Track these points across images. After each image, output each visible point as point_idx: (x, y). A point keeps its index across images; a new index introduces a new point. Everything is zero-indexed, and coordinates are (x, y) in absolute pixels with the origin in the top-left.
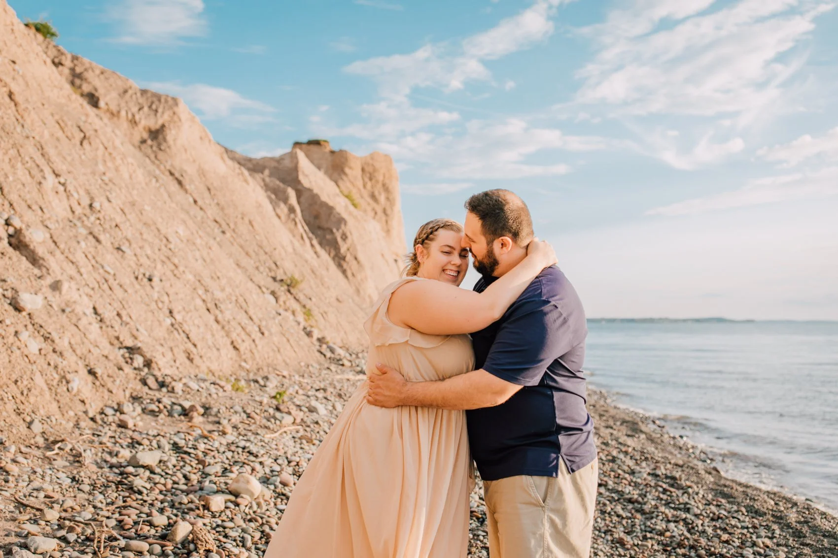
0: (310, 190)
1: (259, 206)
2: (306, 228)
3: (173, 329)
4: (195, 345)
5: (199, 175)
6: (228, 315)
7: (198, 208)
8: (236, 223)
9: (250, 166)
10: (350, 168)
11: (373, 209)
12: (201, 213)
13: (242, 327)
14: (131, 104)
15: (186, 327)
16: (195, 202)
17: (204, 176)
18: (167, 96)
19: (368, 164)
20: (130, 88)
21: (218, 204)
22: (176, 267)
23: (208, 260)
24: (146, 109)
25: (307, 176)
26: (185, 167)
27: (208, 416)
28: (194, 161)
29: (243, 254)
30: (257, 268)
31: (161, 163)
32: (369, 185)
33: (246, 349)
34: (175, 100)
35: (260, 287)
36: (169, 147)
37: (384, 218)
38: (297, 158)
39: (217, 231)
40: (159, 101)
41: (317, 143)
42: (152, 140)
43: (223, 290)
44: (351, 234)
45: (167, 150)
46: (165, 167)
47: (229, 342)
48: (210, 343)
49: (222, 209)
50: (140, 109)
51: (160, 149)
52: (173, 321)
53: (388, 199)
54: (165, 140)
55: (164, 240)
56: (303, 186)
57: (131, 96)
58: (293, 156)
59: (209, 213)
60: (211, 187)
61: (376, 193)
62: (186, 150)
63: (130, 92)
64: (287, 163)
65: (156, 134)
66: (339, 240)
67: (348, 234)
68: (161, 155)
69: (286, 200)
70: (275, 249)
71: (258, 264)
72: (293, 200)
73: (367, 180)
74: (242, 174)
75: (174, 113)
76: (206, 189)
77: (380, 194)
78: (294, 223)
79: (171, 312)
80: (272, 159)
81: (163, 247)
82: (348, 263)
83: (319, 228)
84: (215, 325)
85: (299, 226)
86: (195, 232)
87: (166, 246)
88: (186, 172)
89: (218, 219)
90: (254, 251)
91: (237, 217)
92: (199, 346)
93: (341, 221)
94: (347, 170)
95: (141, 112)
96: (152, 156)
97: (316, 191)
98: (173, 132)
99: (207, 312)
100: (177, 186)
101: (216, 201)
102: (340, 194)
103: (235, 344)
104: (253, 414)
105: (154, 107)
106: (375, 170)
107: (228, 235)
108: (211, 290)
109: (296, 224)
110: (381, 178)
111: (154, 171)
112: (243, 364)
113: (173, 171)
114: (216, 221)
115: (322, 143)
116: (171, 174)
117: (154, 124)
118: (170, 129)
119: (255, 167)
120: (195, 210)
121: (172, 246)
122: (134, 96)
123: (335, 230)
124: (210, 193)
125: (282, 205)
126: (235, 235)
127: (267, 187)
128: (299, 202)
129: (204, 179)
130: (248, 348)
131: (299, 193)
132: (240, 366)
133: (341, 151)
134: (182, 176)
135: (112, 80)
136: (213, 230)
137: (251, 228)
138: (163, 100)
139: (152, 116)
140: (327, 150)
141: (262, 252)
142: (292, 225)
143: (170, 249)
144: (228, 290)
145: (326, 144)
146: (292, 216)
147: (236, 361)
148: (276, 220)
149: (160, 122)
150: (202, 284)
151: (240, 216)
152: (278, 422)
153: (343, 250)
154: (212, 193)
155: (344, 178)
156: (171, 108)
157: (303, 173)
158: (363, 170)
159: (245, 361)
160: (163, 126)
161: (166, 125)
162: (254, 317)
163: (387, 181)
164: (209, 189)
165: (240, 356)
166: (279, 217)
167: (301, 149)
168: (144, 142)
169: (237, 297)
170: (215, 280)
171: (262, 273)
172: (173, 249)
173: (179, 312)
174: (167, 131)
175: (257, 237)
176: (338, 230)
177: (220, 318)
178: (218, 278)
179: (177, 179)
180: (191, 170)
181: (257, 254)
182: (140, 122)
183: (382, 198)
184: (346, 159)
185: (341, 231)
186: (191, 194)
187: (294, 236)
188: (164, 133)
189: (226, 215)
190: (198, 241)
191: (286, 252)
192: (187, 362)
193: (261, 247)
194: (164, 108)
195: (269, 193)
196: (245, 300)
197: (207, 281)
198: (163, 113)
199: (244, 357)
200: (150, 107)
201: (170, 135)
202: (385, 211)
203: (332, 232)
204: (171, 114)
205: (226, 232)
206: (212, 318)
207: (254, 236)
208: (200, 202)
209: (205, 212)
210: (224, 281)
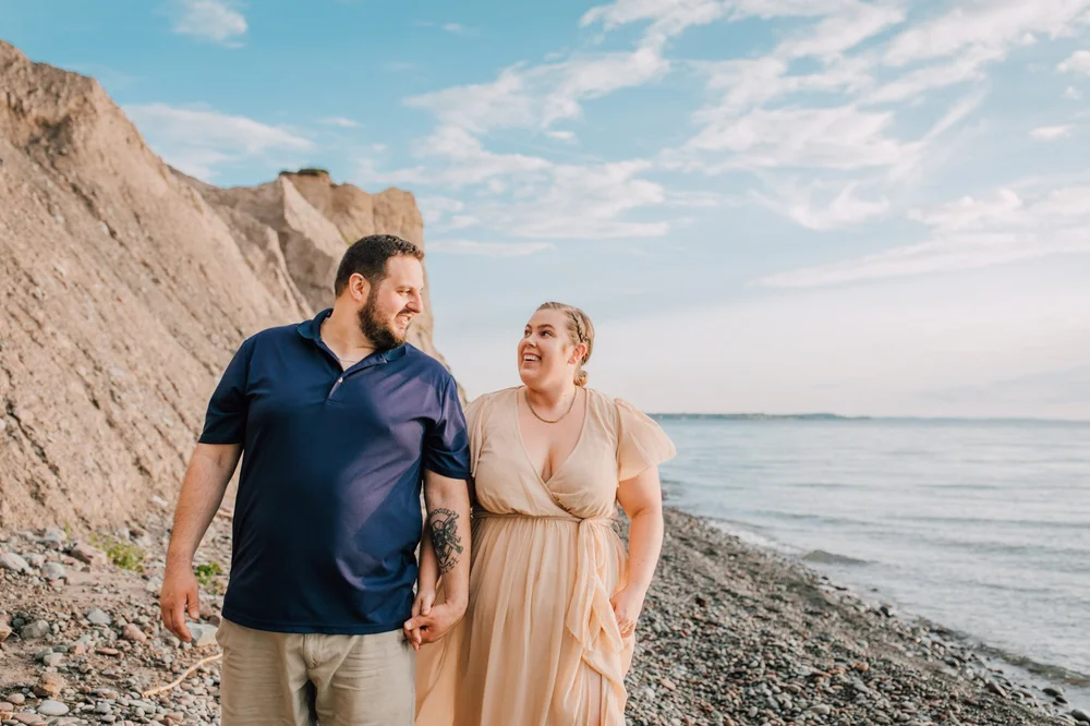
0: (300, 234)
1: (218, 245)
2: (292, 284)
3: (8, 439)
4: (55, 470)
5: (123, 195)
6: (133, 412)
7: (117, 244)
8: (177, 270)
9: (215, 197)
10: (358, 208)
12: (121, 250)
13: (160, 433)
14: (17, 84)
15: (39, 435)
16: (113, 233)
17: (131, 196)
18: (75, 74)
19: (382, 203)
20: (17, 59)
21: (150, 239)
22: (40, 325)
23: (111, 318)
24: (40, 92)
25: (295, 214)
26: (101, 181)
27: (23, 639)
28: (116, 174)
29: (187, 314)
30: (209, 337)
31: (60, 173)
33: (165, 471)
34: (87, 81)
35: (206, 366)
36: (75, 151)
38: (282, 189)
39: (144, 278)
40: (63, 80)
41: (312, 173)
42: (48, 140)
43: (133, 368)
45: (73, 154)
46: (66, 180)
47: (129, 459)
48: (90, 464)
49: (157, 246)
50: (30, 93)
51: (61, 153)
52: (14, 423)
54: (69, 140)
55: (25, 280)
56: (290, 228)
57: (18, 72)
58: (277, 187)
59: (135, 251)
60: (140, 213)
62: (102, 157)
63: (15, 65)
64: (268, 196)
65: (56, 133)
68: (60, 163)
69: (263, 246)
70: (239, 309)
71: (210, 330)
72: (275, 245)
73: (380, 224)
74: (192, 196)
75: (85, 100)
76: (132, 215)
78: (273, 275)
79: (10, 406)
80: (247, 189)
81: (20, 291)
83: (314, 286)
84: (105, 430)
85: (282, 280)
86: (93, 272)
87: (27, 291)
88: (100, 188)
89: (148, 261)
90: (206, 312)
91: (180, 260)
92: (62, 471)
94: (353, 211)
95: (32, 96)
96: (47, 164)
97: (308, 235)
98: (83, 128)
99: (92, 407)
100: (83, 207)
101: (147, 234)
102: (342, 241)
103: (143, 462)
104: (134, 630)
105: (54, 89)
106: (392, 212)
107: (164, 284)
108: (105, 368)
109: (276, 275)
110: (399, 223)
111: (46, 183)
112: (156, 499)
113: (79, 185)
114: (146, 265)
115: (321, 173)
116: (75, 189)
117: (53, 114)
118: (78, 125)
119: (221, 199)
120: (108, 245)
121: (38, 291)
122: (22, 73)
124: (139, 222)
125: (256, 250)
126: (175, 286)
127: (234, 224)
128: (284, 250)
129: (129, 201)
130: (169, 469)
131: (284, 238)
132: (150, 502)
133: (345, 185)
134: (93, 194)
136: (138, 276)
137: (202, 276)
138: (68, 79)
139: (50, 105)
140: (328, 183)
141: (217, 314)
142: (271, 280)
143: (34, 296)
144: (144, 368)
145: (324, 175)
146: (271, 265)
147: (142, 493)
148: (244, 269)
149: (62, 112)
150: (89, 357)
151: (184, 259)
152: (188, 646)
154: (142, 222)
155: (349, 220)
156: (80, 92)
157: (291, 210)
158: (375, 211)
159: (161, 494)
160: (67, 119)
161: (73, 117)
162: (187, 414)
163: (407, 227)
164: (137, 217)
165: (150, 484)
166: (252, 268)
167: (290, 179)
168: (35, 141)
169: (159, 380)
170: (120, 352)
171: (216, 345)
172: (40, 296)
173: (27, 407)
174: (74, 127)
175: (211, 290)
177: (117, 415)
178: (127, 348)
179: (85, 198)
180: (108, 186)
181: (210, 316)
182: (30, 111)
184: (353, 196)
186: (106, 222)
187: (273, 295)
188: (69, 130)
189: (162, 256)
190: (97, 287)
191: (257, 314)
192: (32, 503)
193: (217, 306)
194: (70, 92)
195: (237, 232)
196: (174, 386)
197: (103, 353)
198: (68, 99)
199: (158, 486)
200: (47, 91)
201: (78, 133)
204: (81, 102)
205: (162, 281)
206: (100, 416)
207: (207, 289)
208: (119, 235)
209: (127, 249)
210: (137, 353)
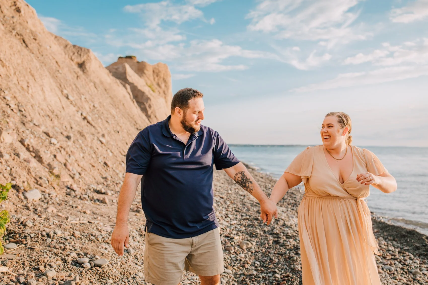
0: (133, 84)
5: (101, 83)
10: (147, 70)
11: (159, 91)
14: (70, 52)
18: (85, 48)
20: (68, 44)
24: (76, 54)
26: (95, 80)
28: (98, 77)
32: (156, 79)
34: (88, 50)
36: (88, 71)
37: (164, 95)
38: (125, 68)
40: (81, 50)
41: (130, 57)
42: (80, 68)
44: (153, 105)
50: (74, 54)
53: (166, 86)
54: (85, 68)
58: (123, 67)
60: (106, 89)
61: (160, 83)
62: (94, 73)
63: (69, 46)
65: (82, 65)
66: (148, 108)
67: (152, 105)
73: (155, 76)
75: (88, 56)
76: (104, 90)
77: (162, 83)
82: (152, 119)
93: (148, 99)
94: (145, 71)
97: (135, 84)
98: (89, 64)
102: (146, 85)
105: (79, 53)
106: (159, 72)
110: (162, 76)
115: (133, 57)
117: (80, 60)
122: (70, 48)
123: (145, 103)
129: (103, 85)
131: (130, 86)
133: (142, 62)
135: (60, 41)
138: (83, 50)
139: (79, 57)
140: (136, 61)
145: (135, 58)
149: (83, 60)
153: (149, 113)
155: (144, 75)
156: (86, 53)
157: (129, 75)
158: (153, 71)
160: (84, 62)
161: (85, 61)
163: (165, 77)
167: (124, 61)
174: (86, 64)
175: (127, 111)
176: (147, 103)
180: (97, 82)
181: (128, 118)
182: (74, 60)
183: (163, 86)
184: (145, 66)
185: (148, 104)
193: (129, 115)
194: (84, 53)
198: (83, 56)
200: (78, 53)
201: (87, 66)
202: (164, 92)
203: (144, 104)
